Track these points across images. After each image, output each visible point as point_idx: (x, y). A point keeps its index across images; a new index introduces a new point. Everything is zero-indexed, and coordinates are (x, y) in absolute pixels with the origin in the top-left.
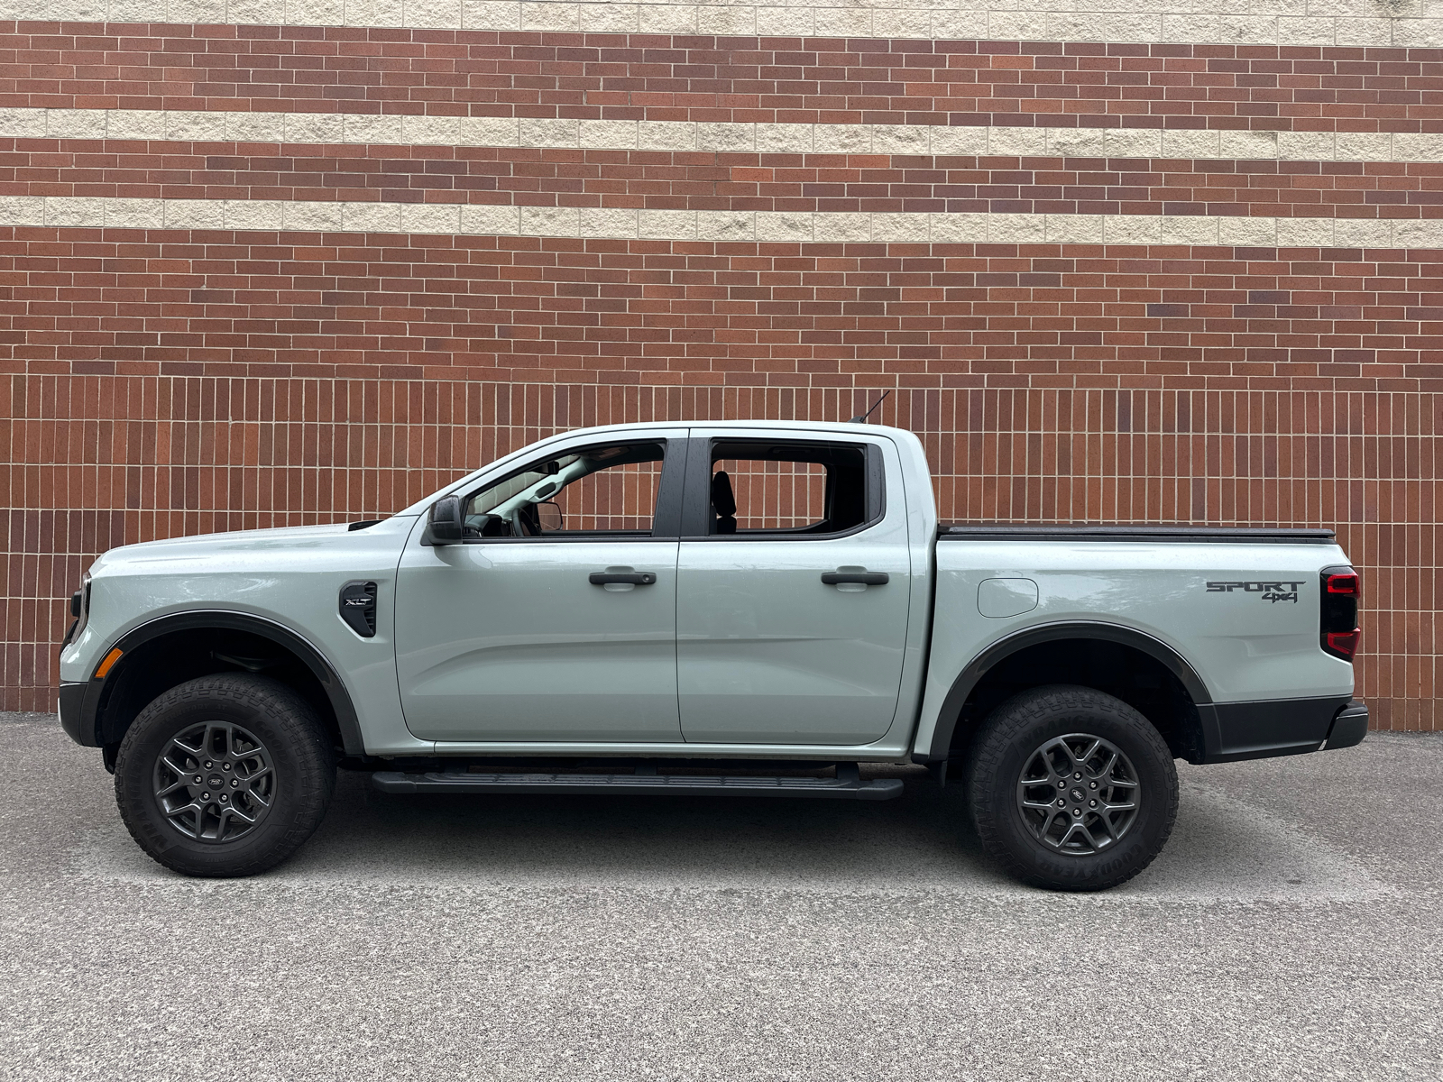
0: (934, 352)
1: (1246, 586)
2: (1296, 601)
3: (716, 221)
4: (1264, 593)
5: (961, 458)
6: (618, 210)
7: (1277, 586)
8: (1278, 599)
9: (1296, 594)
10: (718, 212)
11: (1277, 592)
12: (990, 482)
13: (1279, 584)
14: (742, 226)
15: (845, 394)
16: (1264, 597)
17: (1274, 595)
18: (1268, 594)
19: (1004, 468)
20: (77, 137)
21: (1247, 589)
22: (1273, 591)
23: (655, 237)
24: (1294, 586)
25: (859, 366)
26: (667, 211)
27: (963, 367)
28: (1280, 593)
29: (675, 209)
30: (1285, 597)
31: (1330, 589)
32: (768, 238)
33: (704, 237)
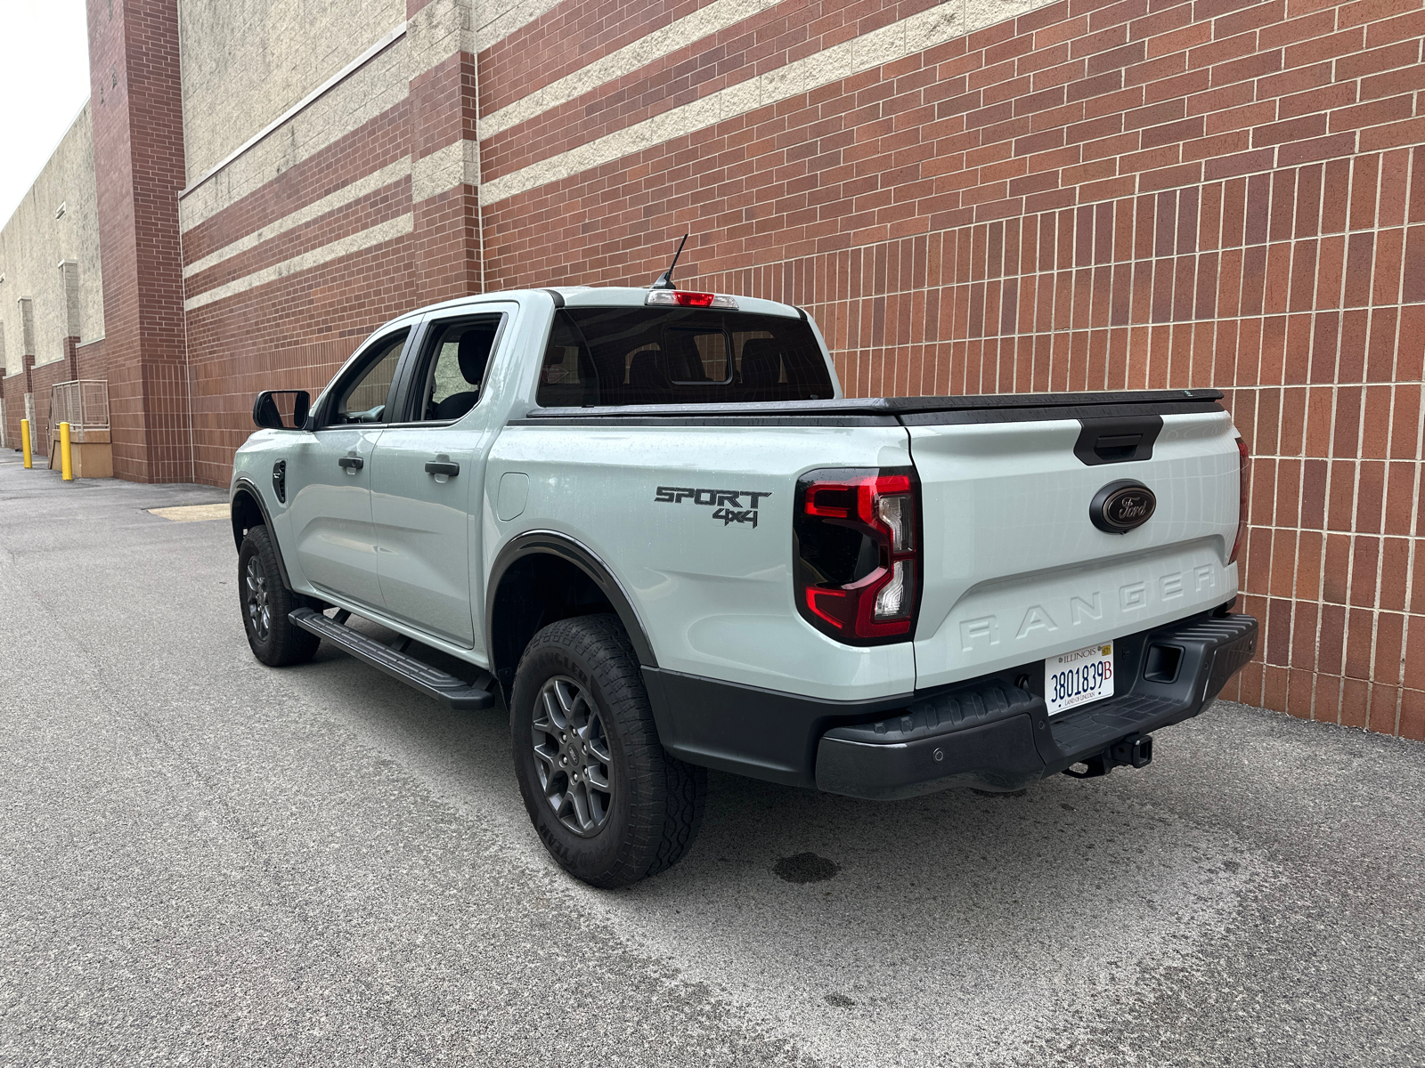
0: (1194, 128)
1: (695, 494)
2: (755, 525)
3: (924, 24)
4: (716, 508)
5: (1229, 291)
6: (835, 48)
7: (733, 497)
8: (732, 520)
9: (756, 513)
10: (927, 12)
11: (732, 508)
12: (1274, 326)
13: (736, 494)
14: (950, 19)
15: (1065, 218)
16: (716, 516)
17: (728, 512)
18: (720, 510)
19: (1301, 300)
20: (532, 116)
21: (698, 501)
22: (727, 505)
23: (867, 66)
24: (755, 497)
25: (1086, 172)
26: (877, 31)
27: (1240, 140)
28: (736, 510)
29: (885, 25)
30: (741, 517)
31: (812, 509)
32: (980, 25)
33: (913, 49)
